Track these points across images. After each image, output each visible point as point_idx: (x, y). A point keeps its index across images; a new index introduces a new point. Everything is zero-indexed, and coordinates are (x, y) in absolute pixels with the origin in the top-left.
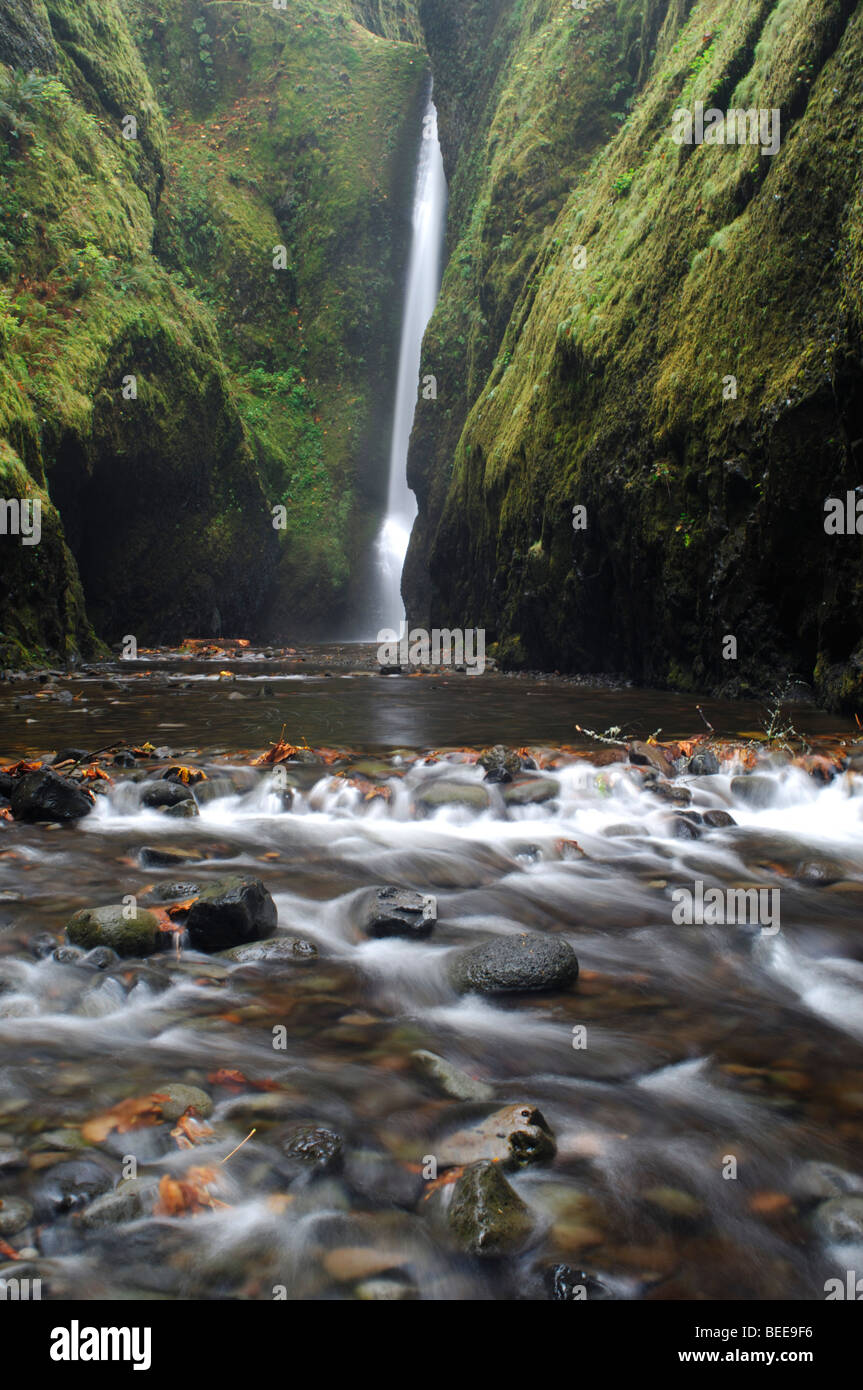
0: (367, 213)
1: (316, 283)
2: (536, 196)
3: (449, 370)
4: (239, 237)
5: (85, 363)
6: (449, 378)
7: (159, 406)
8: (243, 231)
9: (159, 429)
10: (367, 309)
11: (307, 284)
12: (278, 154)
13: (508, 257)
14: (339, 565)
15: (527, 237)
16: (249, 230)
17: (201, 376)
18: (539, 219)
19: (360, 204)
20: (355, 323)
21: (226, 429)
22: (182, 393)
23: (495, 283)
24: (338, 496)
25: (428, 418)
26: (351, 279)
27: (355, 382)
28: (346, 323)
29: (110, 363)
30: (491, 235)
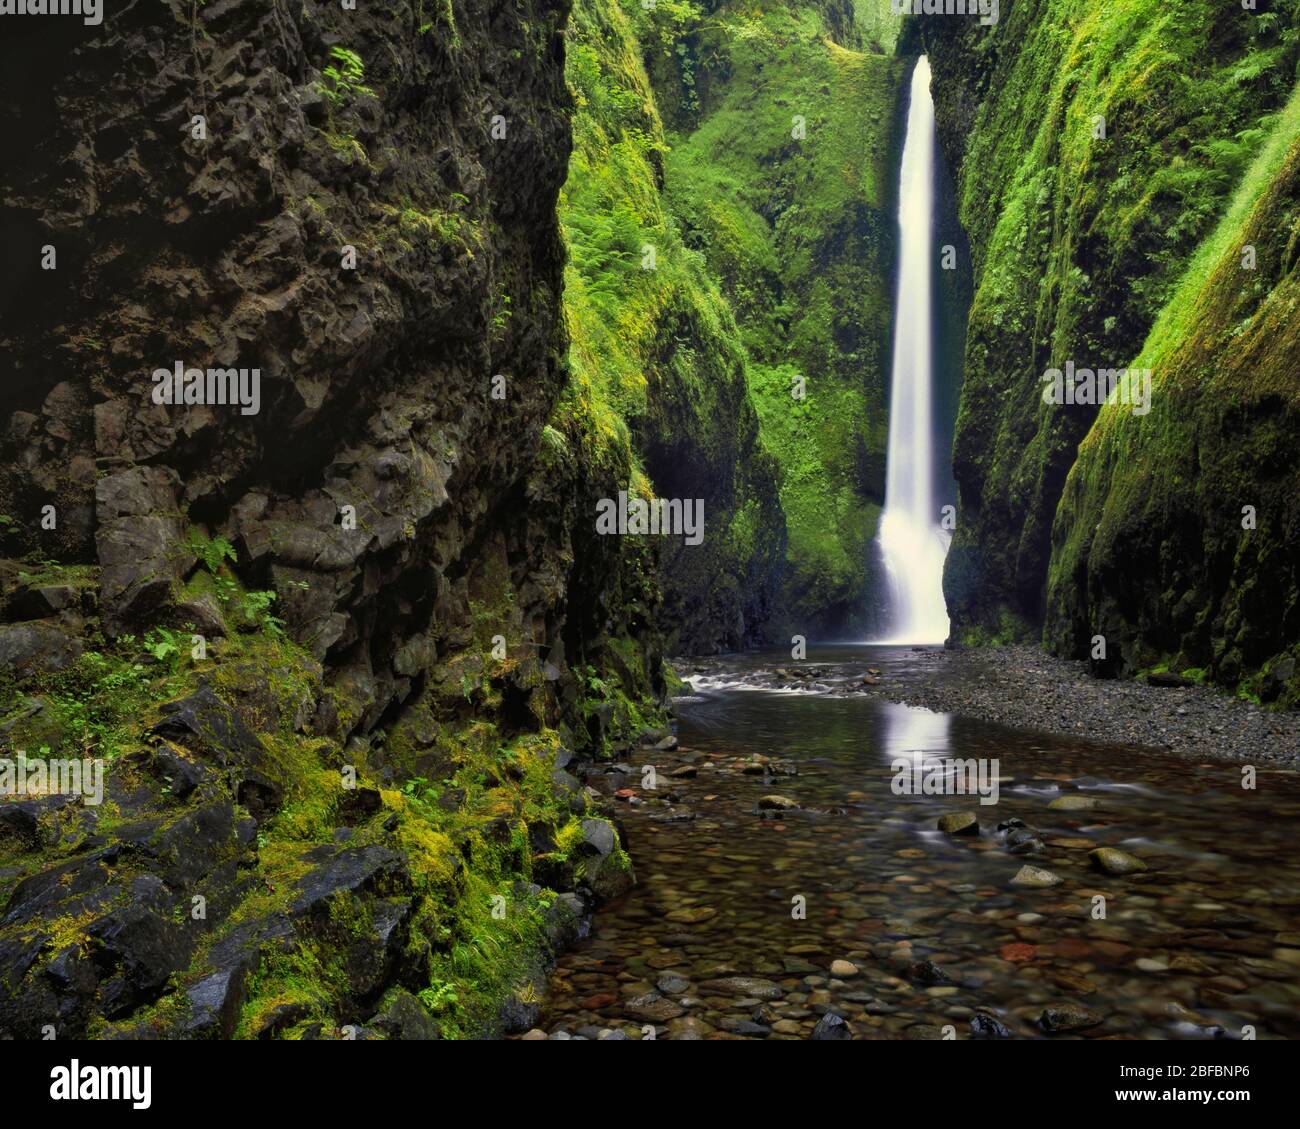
0: (853, 214)
1: (803, 284)
2: (1161, 123)
3: (1008, 346)
4: (728, 241)
5: (636, 332)
6: (1009, 356)
7: (696, 390)
8: (733, 236)
9: (695, 416)
10: (856, 306)
11: (793, 286)
12: (762, 164)
13: (1125, 198)
14: (840, 563)
15: (1152, 172)
16: (738, 235)
17: (727, 362)
18: (1167, 149)
19: (846, 206)
20: (845, 320)
21: (747, 420)
22: (712, 379)
23: (1110, 231)
24: (835, 490)
25: (982, 401)
26: (839, 279)
27: (847, 378)
28: (836, 322)
29: (658, 337)
30: (1098, 176)
